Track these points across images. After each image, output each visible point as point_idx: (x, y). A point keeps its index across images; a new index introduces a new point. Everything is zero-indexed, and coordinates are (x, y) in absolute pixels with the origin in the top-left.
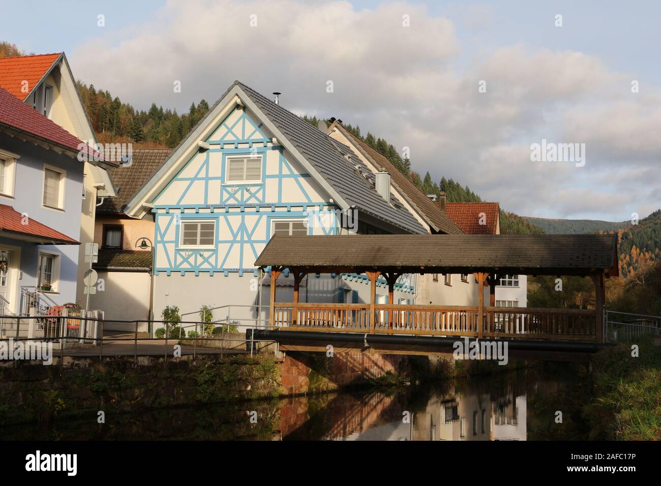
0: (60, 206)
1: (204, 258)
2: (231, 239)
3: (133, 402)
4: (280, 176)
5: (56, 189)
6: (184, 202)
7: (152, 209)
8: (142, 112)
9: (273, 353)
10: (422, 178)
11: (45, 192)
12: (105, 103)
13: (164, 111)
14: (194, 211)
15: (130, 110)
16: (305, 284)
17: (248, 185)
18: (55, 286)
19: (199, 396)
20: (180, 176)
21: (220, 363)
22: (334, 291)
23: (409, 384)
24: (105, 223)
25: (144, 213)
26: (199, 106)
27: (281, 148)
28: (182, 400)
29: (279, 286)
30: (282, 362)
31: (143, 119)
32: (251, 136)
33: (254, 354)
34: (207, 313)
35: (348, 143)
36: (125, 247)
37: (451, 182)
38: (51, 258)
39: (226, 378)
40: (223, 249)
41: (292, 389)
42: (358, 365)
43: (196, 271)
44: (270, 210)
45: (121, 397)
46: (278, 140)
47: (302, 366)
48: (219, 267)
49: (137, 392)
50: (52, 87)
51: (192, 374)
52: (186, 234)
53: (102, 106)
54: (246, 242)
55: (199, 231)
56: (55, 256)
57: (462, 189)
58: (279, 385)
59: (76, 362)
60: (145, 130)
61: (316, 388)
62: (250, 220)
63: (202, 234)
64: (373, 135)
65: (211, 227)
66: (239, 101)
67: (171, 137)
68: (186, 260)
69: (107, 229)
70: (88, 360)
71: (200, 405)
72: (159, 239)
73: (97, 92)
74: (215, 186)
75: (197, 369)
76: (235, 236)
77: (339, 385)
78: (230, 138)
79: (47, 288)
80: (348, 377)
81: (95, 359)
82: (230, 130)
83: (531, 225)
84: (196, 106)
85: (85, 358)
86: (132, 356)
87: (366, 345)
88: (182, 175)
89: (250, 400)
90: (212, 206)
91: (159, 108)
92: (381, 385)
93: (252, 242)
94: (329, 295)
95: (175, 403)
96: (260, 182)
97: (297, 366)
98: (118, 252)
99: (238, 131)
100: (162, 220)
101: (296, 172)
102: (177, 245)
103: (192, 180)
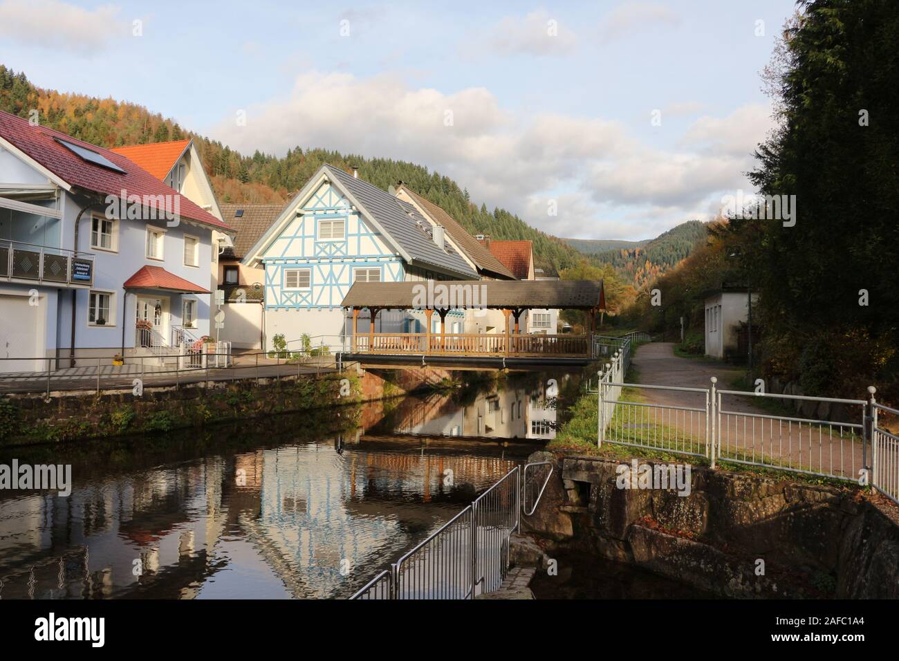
0: (196, 264)
1: (303, 297)
2: (323, 283)
3: (257, 411)
4: (359, 235)
5: (192, 251)
6: (287, 255)
7: (262, 260)
8: (248, 157)
9: (356, 370)
10: (480, 209)
11: (185, 255)
12: (218, 152)
13: (266, 156)
14: (294, 262)
15: (238, 156)
16: (379, 317)
17: (335, 242)
18: (195, 323)
19: (303, 405)
20: (283, 235)
21: (318, 380)
22: (401, 322)
23: (460, 386)
24: (226, 264)
25: (257, 264)
26: (294, 151)
27: (359, 213)
28: (291, 407)
29: (359, 318)
30: (363, 377)
31: (248, 163)
32: (336, 204)
33: (342, 372)
34: (306, 340)
35: (412, 202)
36: (241, 283)
37: (503, 211)
38: (191, 303)
39: (321, 391)
40: (317, 290)
41: (370, 395)
42: (421, 375)
43: (297, 307)
44: (351, 260)
45: (248, 407)
46: (357, 208)
47: (378, 379)
48: (314, 304)
49: (259, 403)
50: (184, 165)
51: (297, 389)
52: (289, 280)
53: (215, 154)
54: (334, 285)
55: (298, 277)
56: (193, 301)
57: (512, 217)
58: (361, 393)
59: (217, 385)
60: (250, 172)
61: (389, 394)
62: (337, 269)
63: (301, 279)
64: (439, 174)
65: (307, 273)
66: (326, 179)
67: (271, 177)
68: (289, 299)
69: (226, 269)
70: (225, 383)
71: (304, 411)
72: (268, 283)
73: (211, 142)
74: (309, 243)
75: (300, 385)
76: (326, 280)
77: (406, 391)
78: (320, 205)
79: (189, 326)
80: (413, 384)
81: (229, 382)
82: (320, 200)
83: (568, 245)
84: (292, 152)
85: (223, 381)
86: (255, 379)
87: (424, 364)
88: (284, 235)
89: (339, 406)
90: (308, 257)
91: (262, 154)
92: (438, 389)
93: (338, 285)
94: (398, 325)
95: (286, 410)
96: (343, 239)
97: (374, 378)
98: (236, 287)
99: (326, 200)
100: (271, 269)
101: (371, 232)
102: (282, 288)
103: (292, 238)
